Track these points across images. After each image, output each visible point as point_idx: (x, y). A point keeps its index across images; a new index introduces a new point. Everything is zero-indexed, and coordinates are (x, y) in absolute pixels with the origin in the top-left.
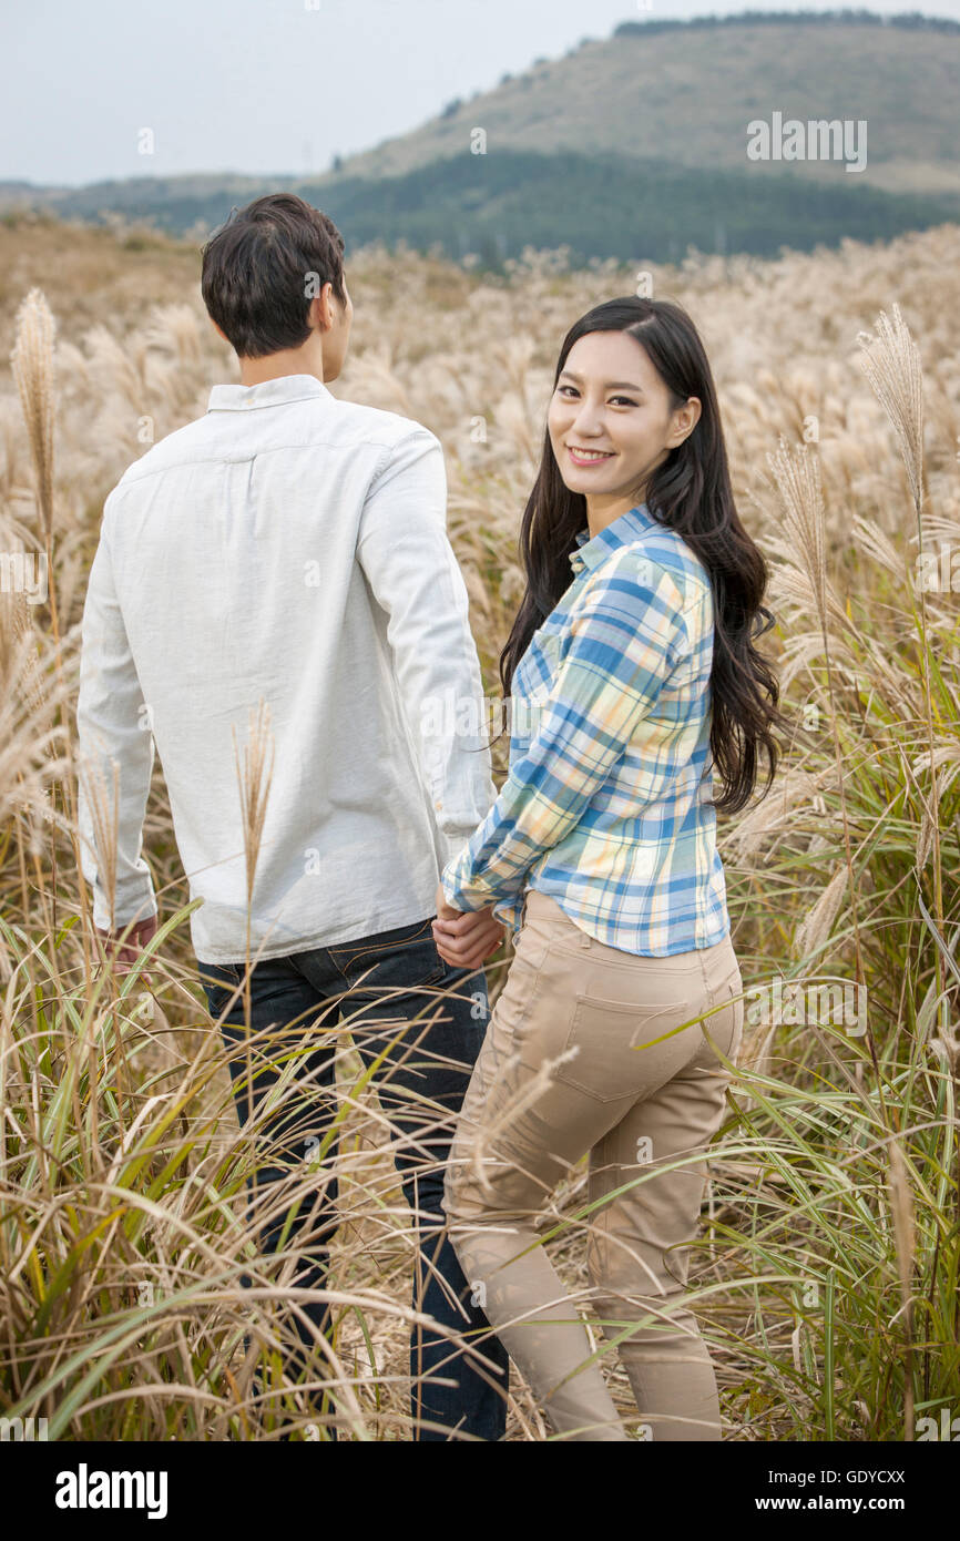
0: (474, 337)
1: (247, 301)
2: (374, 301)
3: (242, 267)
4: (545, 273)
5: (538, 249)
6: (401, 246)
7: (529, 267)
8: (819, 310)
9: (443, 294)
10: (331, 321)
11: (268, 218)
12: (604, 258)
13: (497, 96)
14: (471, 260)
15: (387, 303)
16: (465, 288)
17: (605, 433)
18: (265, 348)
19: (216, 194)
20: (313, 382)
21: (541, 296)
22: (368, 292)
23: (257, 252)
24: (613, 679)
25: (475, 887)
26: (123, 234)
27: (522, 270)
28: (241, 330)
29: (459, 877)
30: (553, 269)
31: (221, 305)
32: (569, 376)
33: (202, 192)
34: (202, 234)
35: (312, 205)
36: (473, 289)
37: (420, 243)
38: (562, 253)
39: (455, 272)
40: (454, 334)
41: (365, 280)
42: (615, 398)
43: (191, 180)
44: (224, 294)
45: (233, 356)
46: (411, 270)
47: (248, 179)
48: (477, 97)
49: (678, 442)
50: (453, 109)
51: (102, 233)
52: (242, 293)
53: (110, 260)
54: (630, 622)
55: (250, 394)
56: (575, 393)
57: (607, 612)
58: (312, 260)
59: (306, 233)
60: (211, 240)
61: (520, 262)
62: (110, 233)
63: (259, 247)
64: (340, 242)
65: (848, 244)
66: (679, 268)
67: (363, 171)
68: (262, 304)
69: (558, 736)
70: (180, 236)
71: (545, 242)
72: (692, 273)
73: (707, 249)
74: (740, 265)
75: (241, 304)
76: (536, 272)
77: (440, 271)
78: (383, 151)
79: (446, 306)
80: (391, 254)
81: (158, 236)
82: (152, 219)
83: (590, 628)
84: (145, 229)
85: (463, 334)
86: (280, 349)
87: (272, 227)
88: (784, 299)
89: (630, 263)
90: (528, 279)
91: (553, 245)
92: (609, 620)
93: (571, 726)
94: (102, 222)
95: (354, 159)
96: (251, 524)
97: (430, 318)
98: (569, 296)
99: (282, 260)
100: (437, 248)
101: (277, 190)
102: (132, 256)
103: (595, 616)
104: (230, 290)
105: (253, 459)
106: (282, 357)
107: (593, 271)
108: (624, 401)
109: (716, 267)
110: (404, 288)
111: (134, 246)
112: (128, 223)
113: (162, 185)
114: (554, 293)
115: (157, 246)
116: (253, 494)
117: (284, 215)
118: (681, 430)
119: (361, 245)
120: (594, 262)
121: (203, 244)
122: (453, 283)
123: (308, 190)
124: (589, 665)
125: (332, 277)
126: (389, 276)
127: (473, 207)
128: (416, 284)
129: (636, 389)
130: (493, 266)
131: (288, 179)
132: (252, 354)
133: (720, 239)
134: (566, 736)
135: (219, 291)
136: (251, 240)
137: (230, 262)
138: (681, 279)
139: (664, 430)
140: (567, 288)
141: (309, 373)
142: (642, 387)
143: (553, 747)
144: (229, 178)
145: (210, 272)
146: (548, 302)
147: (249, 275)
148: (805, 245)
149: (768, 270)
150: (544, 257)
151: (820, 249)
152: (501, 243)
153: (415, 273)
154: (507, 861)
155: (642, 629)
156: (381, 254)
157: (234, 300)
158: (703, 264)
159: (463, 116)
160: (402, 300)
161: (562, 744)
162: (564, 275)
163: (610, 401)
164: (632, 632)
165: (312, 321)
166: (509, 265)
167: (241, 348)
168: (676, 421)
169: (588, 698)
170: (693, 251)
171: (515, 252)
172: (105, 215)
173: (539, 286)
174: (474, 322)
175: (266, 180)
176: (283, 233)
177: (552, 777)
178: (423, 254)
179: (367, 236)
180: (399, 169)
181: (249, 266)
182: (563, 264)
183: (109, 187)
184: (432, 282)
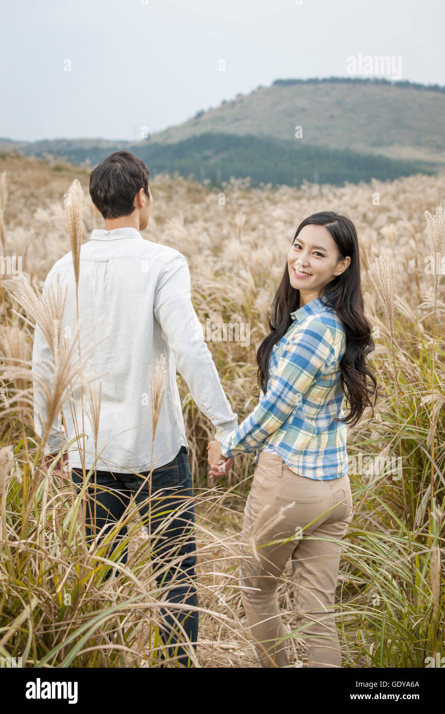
0: (207, 215)
1: (108, 195)
2: (164, 198)
3: (106, 182)
4: (240, 189)
5: (237, 178)
6: (176, 174)
7: (233, 186)
8: (361, 209)
9: (194, 196)
10: (143, 204)
11: (117, 161)
12: (266, 183)
13: (220, 110)
14: (207, 182)
15: (169, 199)
16: (204, 194)
17: (309, 266)
18: (115, 215)
19: (94, 149)
20: (135, 231)
21: (238, 198)
22: (161, 194)
23: (113, 175)
24: (305, 371)
25: (238, 448)
26: (53, 164)
27: (230, 187)
28: (105, 207)
29: (230, 444)
30: (243, 187)
31: (97, 197)
32: (299, 240)
33: (87, 146)
34: (89, 166)
35: (136, 156)
36: (207, 194)
37: (184, 172)
38: (248, 180)
39: (200, 187)
40: (199, 214)
41: (159, 188)
42: (316, 252)
43: (82, 141)
44: (99, 192)
45: (102, 218)
46: (180, 185)
47: (108, 142)
48: (211, 110)
49: (339, 274)
50: (200, 115)
51: (44, 163)
52: (106, 192)
53: (47, 175)
54: (312, 348)
55: (108, 234)
56: (300, 248)
57: (304, 343)
58: (135, 179)
59: (133, 167)
60: (93, 170)
61: (229, 183)
62: (47, 163)
63: (113, 173)
64: (147, 172)
65: (374, 181)
66: (299, 188)
67: (159, 140)
68: (114, 196)
69: (282, 392)
70: (78, 166)
71: (240, 175)
72: (305, 191)
73: (311, 181)
74: (326, 189)
75: (105, 196)
76: (236, 188)
77: (193, 186)
78: (168, 132)
79: (195, 201)
80: (172, 177)
81: (69, 165)
82: (66, 157)
83: (296, 349)
84: (62, 161)
85: (203, 214)
86: (122, 216)
87: (119, 165)
88: (345, 205)
89: (278, 186)
90: (232, 191)
91: (244, 177)
92: (304, 347)
93: (287, 389)
94: (44, 158)
95: (155, 135)
96: (105, 289)
97: (188, 207)
98: (250, 199)
99: (123, 179)
100: (192, 175)
101: (120, 148)
102: (57, 173)
103: (299, 345)
104: (101, 191)
105: (108, 261)
106: (122, 219)
107: (262, 189)
108: (319, 254)
109: (315, 189)
110: (177, 193)
111: (58, 169)
112: (55, 159)
113: (69, 143)
114: (244, 198)
115: (68, 170)
116: (107, 276)
117: (124, 160)
118: (341, 269)
119: (158, 172)
120: (262, 184)
121: (90, 170)
122: (199, 191)
123: (134, 148)
124: (295, 365)
125: (144, 186)
126: (170, 187)
127: (207, 158)
128: (182, 191)
129: (325, 250)
130: (216, 185)
131: (125, 143)
132: (110, 218)
133: (316, 177)
134: (285, 393)
135: (97, 191)
136: (110, 170)
137: (101, 179)
138: (300, 193)
139: (334, 268)
140: (250, 195)
141: (134, 227)
142: (327, 250)
143: (279, 397)
144: (99, 141)
145: (93, 184)
146: (241, 201)
147: (109, 185)
148: (355, 181)
149: (340, 191)
150: (239, 181)
151: (361, 183)
152: (219, 174)
153: (182, 185)
154: (255, 440)
155: (317, 352)
156: (167, 177)
157: (102, 195)
158: (310, 187)
159: (204, 117)
160: (176, 197)
161: (283, 396)
162: (248, 190)
163: (313, 253)
164: (313, 353)
165: (135, 204)
166: (224, 184)
167: (105, 215)
168: (339, 265)
169: (294, 378)
170: (305, 181)
171: (226, 178)
172: (45, 154)
173: (237, 194)
174: (207, 208)
175: (116, 142)
176: (124, 168)
177: (279, 409)
178: (186, 178)
179: (160, 169)
180: (175, 140)
181: (109, 181)
182: (248, 185)
183: (46, 142)
184: (189, 190)
